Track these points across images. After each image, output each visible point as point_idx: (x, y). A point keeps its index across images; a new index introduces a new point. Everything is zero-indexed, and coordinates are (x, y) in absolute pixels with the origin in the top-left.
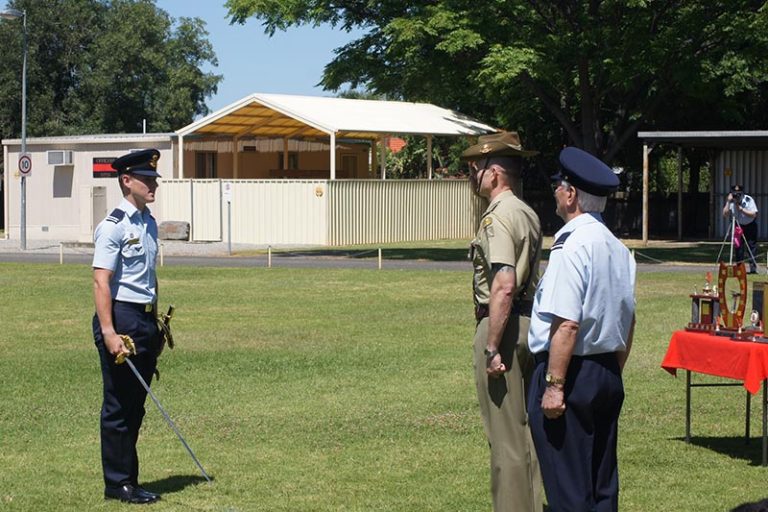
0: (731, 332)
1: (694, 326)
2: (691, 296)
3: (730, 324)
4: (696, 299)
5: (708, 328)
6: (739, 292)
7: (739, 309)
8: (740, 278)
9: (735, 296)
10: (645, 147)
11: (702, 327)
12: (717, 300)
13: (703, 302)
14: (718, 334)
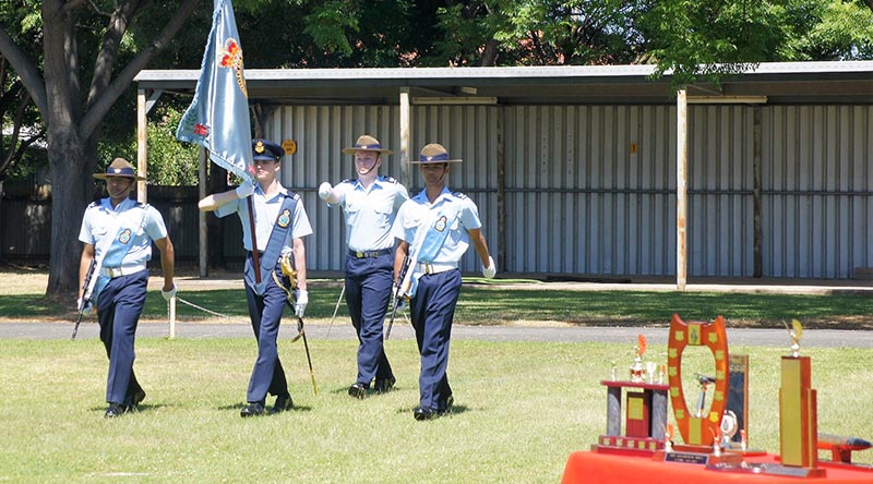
0: (699, 455)
1: (613, 441)
2: (605, 383)
3: (696, 438)
4: (615, 389)
5: (642, 446)
6: (712, 375)
7: (713, 409)
8: (714, 347)
9: (704, 382)
10: (141, 98)
11: (631, 445)
12: (663, 391)
13: (630, 395)
14: (670, 458)
